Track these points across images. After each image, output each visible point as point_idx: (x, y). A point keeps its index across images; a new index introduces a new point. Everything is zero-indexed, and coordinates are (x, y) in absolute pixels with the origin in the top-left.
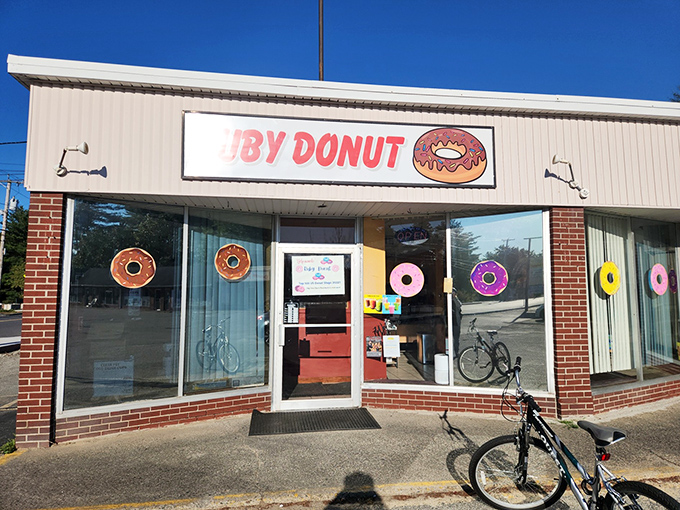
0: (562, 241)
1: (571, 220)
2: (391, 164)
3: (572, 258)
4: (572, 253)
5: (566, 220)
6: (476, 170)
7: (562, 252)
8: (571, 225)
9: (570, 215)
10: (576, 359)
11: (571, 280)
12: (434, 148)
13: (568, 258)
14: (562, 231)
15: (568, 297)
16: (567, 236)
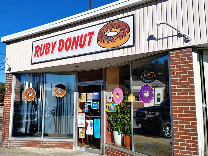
0: (176, 70)
1: (182, 56)
2: (89, 45)
3: (184, 80)
4: (183, 76)
5: (179, 56)
6: (125, 39)
7: (176, 77)
8: (182, 59)
9: (181, 53)
10: (188, 145)
11: (183, 94)
12: (106, 33)
13: (180, 80)
14: (176, 63)
15: (181, 105)
16: (180, 66)
